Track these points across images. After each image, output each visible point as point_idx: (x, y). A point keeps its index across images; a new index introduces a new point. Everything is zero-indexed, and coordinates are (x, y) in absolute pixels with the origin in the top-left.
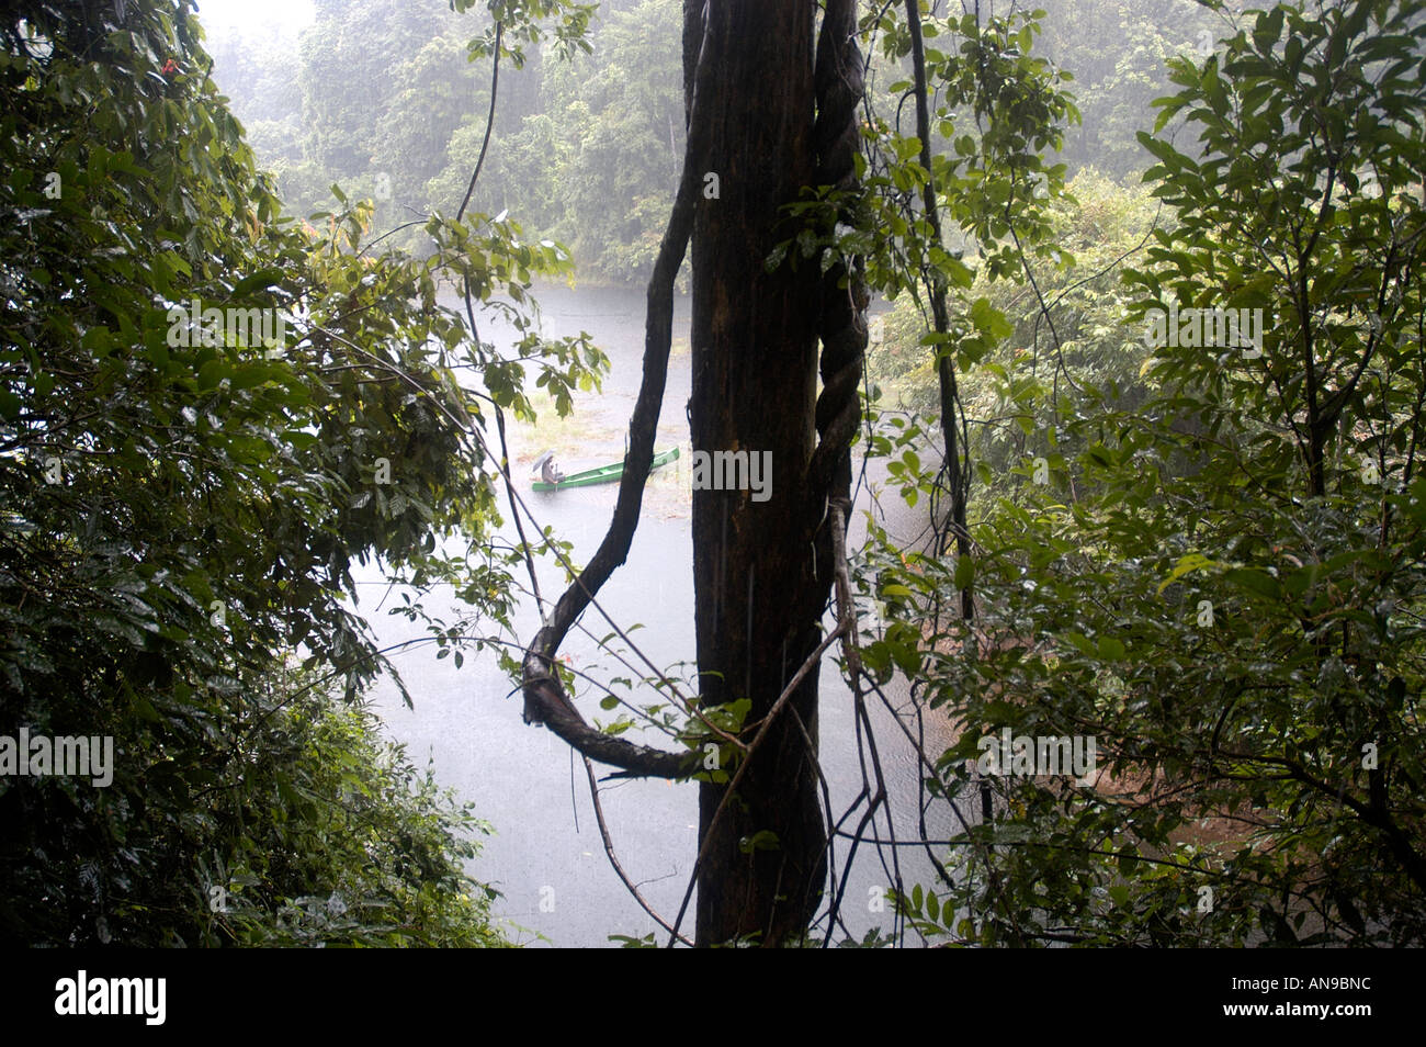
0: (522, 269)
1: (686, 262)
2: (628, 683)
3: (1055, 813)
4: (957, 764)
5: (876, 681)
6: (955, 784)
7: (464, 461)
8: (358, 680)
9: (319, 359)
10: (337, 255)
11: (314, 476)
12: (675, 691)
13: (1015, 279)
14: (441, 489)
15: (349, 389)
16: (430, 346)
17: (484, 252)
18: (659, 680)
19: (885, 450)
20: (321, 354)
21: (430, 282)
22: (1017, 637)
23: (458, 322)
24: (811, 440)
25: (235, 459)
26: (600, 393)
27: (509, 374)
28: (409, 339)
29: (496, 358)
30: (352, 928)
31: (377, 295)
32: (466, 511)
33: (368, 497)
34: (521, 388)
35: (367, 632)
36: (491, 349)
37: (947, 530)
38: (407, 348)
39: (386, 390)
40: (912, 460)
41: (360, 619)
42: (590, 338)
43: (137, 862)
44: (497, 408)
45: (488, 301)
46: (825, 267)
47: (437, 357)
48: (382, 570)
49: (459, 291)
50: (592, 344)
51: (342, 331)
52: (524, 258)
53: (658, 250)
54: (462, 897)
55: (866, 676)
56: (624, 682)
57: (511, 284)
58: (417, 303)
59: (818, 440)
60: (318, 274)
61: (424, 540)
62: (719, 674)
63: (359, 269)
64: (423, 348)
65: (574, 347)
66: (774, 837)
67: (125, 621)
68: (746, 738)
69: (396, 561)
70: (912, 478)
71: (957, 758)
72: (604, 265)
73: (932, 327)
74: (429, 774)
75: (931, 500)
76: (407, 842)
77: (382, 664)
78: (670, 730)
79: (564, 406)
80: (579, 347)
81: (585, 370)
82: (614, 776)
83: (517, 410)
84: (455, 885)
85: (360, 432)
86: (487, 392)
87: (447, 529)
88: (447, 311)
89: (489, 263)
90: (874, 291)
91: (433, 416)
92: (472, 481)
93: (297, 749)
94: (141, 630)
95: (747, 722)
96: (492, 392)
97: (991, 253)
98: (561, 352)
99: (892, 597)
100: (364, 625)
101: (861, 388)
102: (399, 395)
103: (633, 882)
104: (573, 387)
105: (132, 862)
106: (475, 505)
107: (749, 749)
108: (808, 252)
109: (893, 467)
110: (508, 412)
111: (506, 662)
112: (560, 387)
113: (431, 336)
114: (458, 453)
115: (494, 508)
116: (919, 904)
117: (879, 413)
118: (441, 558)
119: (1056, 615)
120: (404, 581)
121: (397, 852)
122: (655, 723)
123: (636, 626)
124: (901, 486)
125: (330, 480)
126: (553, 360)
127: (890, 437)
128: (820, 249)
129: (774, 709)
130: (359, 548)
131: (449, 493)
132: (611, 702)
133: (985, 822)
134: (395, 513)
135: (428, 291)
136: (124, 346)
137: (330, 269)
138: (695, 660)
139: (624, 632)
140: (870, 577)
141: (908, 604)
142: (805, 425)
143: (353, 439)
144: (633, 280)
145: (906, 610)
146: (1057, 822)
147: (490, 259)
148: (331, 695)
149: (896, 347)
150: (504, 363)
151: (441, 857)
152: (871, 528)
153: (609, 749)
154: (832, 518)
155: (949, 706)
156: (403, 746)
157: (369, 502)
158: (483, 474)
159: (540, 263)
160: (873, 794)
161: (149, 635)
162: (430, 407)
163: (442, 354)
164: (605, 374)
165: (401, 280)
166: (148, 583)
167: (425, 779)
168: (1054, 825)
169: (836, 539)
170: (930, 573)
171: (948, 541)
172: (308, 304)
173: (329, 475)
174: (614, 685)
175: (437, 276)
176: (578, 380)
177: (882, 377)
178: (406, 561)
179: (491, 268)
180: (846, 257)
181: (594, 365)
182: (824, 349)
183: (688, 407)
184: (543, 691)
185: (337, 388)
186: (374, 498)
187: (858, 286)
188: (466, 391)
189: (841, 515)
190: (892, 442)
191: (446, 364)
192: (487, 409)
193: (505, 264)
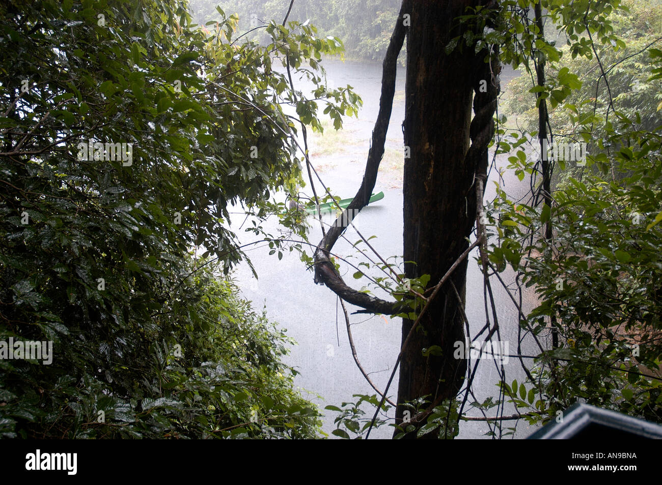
0: (317, 52)
1: (404, 48)
2: (367, 265)
3: (592, 346)
4: (539, 317)
5: (496, 269)
6: (537, 328)
7: (286, 152)
8: (230, 263)
9: (212, 99)
10: (220, 44)
11: (210, 158)
12: (392, 271)
13: (587, 56)
14: (273, 167)
15: (227, 114)
16: (269, 93)
17: (297, 42)
18: (384, 265)
19: (506, 149)
20: (212, 96)
21: (269, 58)
22: (575, 251)
23: (283, 80)
24: (466, 143)
25: (173, 148)
26: (357, 117)
27: (309, 107)
28: (258, 88)
29: (302, 99)
30: (227, 381)
31: (241, 65)
32: (286, 178)
33: (237, 169)
34: (316, 115)
35: (235, 239)
36: (300, 94)
37: (539, 193)
38: (257, 93)
39: (246, 115)
40: (522, 155)
41: (231, 233)
42: (352, 88)
43: (125, 344)
44: (303, 125)
45: (299, 68)
46: (477, 51)
47: (272, 98)
48: (243, 207)
49: (283, 63)
50: (353, 91)
51: (223, 84)
52: (318, 46)
53: (389, 42)
54: (279, 375)
55: (491, 266)
56: (366, 265)
57: (311, 60)
58: (261, 70)
59: (471, 143)
60: (210, 54)
61: (264, 193)
62: (414, 263)
63: (232, 51)
64: (265, 93)
65: (343, 93)
66: (439, 348)
67: (123, 225)
68: (426, 295)
69: (250, 203)
70: (521, 165)
71: (539, 314)
72: (360, 50)
73: (536, 84)
74: (263, 313)
75: (531, 177)
76: (252, 344)
77: (242, 256)
78: (388, 290)
79: (338, 124)
80: (346, 93)
81: (349, 105)
82: (359, 312)
83: (313, 126)
84: (276, 366)
85: (232, 136)
86: (297, 117)
87: (276, 188)
88: (277, 74)
89: (299, 49)
90: (505, 64)
91: (270, 129)
92: (290, 163)
93: (199, 296)
94: (130, 229)
95: (427, 287)
96: (300, 117)
97: (575, 42)
98: (336, 95)
99: (507, 226)
100: (234, 235)
101: (495, 116)
102: (253, 117)
103: (366, 373)
104: (343, 114)
105: (123, 344)
106: (291, 175)
107: (428, 300)
108: (469, 43)
109: (512, 159)
110: (309, 127)
111: (305, 258)
112: (336, 114)
113: (269, 87)
114: (282, 148)
115: (301, 177)
116: (515, 390)
117: (505, 130)
118: (272, 202)
119: (598, 241)
120: (253, 214)
121: (247, 349)
122: (380, 286)
123: (373, 237)
124: (515, 169)
125: (218, 160)
126: (332, 100)
127: (511, 143)
128: (475, 41)
129: (442, 281)
130: (232, 195)
131: (278, 168)
132: (358, 275)
133: (554, 349)
134: (250, 178)
135: (267, 63)
136: (120, 90)
137: (216, 51)
138: (402, 255)
139: (366, 240)
140: (496, 216)
141: (515, 231)
142: (464, 136)
143: (229, 140)
144: (376, 59)
145: (515, 234)
146: (593, 351)
147: (300, 46)
148: (214, 274)
149: (521, 97)
150: (307, 101)
151: (269, 353)
152: (498, 191)
153: (356, 297)
154: (477, 184)
155: (536, 287)
156: (250, 302)
157: (237, 172)
158: (296, 159)
159: (326, 48)
160: (492, 326)
161: (134, 233)
162: (268, 123)
163: (274, 96)
164: (359, 107)
165: (253, 57)
166: (133, 207)
167: (261, 316)
168: (592, 353)
169: (478, 195)
170: (528, 215)
171: (539, 199)
172: (205, 70)
173: (217, 158)
174: (361, 266)
175: (272, 55)
176: (345, 111)
177: (512, 113)
178: (255, 204)
179: (300, 52)
180: (489, 45)
181: (354, 103)
182: (476, 95)
183: (403, 125)
184: (325, 267)
185: (220, 114)
186: (239, 171)
187: (495, 60)
188: (287, 116)
189: (481, 183)
190: (511, 146)
191: (277, 102)
192: (298, 126)
193: (308, 49)
